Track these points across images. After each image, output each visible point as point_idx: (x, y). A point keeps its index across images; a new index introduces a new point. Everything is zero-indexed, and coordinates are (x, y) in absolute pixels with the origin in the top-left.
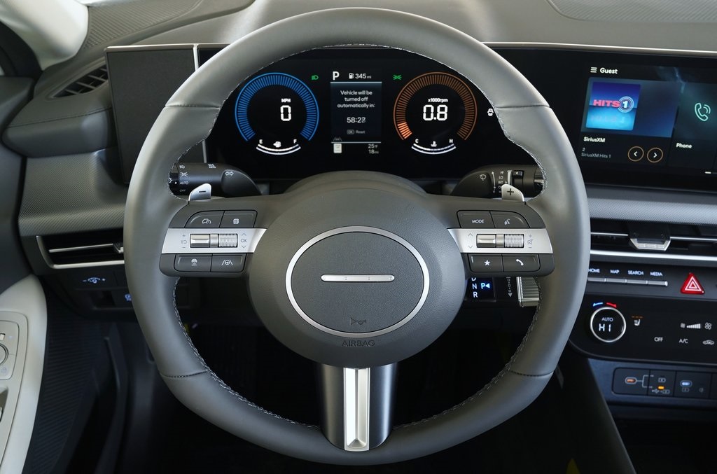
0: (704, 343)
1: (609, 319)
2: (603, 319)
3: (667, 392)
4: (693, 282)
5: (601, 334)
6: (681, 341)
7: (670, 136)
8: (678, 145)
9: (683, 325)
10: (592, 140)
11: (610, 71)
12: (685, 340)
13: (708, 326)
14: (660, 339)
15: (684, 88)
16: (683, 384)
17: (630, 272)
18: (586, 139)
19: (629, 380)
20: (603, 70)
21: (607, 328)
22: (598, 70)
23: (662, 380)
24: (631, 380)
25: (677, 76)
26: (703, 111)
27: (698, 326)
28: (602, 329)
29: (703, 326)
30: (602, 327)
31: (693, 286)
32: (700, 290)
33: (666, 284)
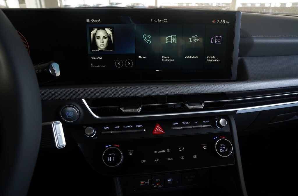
0: (168, 160)
1: (113, 154)
2: (110, 154)
3: (161, 186)
4: (158, 128)
5: (109, 163)
6: (155, 160)
7: (134, 52)
8: (140, 57)
9: (155, 152)
10: (95, 58)
11: (96, 21)
12: (157, 160)
13: (169, 150)
14: (144, 161)
15: (135, 27)
16: (169, 180)
17: (126, 127)
18: (92, 58)
19: (142, 183)
20: (93, 20)
21: (112, 159)
22: (90, 20)
23: (158, 180)
24: (143, 183)
25: (131, 21)
26: (148, 38)
27: (163, 151)
28: (109, 160)
29: (166, 151)
30: (109, 159)
31: (159, 130)
32: (162, 132)
33: (145, 130)
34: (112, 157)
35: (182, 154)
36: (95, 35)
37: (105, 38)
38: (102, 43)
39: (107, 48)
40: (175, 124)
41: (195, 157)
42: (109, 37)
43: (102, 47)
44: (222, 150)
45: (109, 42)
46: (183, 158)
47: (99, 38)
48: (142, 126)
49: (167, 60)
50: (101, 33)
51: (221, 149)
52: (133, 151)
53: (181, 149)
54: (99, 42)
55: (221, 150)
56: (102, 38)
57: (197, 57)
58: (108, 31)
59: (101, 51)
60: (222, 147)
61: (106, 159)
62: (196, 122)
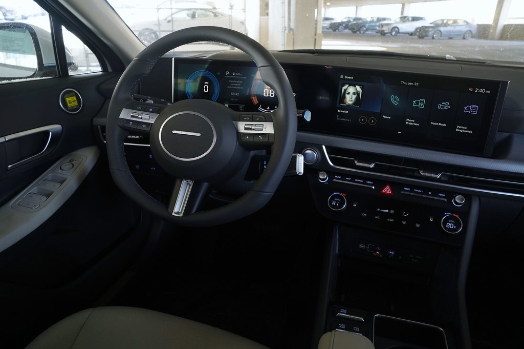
0: (388, 220)
1: (338, 199)
2: (336, 199)
3: (381, 256)
4: (388, 188)
5: (333, 206)
6: (376, 217)
7: (379, 112)
8: (384, 116)
9: (379, 210)
10: (342, 111)
11: (349, 78)
12: (378, 217)
13: (392, 212)
14: (365, 215)
15: (385, 87)
16: (390, 253)
18: (339, 111)
20: (346, 77)
22: (344, 77)
23: (378, 248)
25: (381, 81)
26: (395, 100)
27: (387, 211)
29: (389, 211)
30: (334, 203)
31: (387, 190)
32: (391, 193)
33: (373, 188)
34: (337, 202)
35: (405, 219)
36: (345, 90)
37: (355, 94)
38: (350, 99)
39: (355, 103)
40: (406, 189)
41: (418, 226)
42: (358, 94)
43: (350, 103)
44: (449, 225)
45: (357, 98)
46: (404, 223)
47: (349, 93)
48: (372, 183)
49: (412, 124)
50: (351, 90)
52: (357, 203)
53: (405, 214)
54: (348, 97)
56: (351, 93)
57: (445, 125)
58: (359, 88)
59: (349, 105)
60: (450, 223)
61: (331, 203)
62: (430, 193)
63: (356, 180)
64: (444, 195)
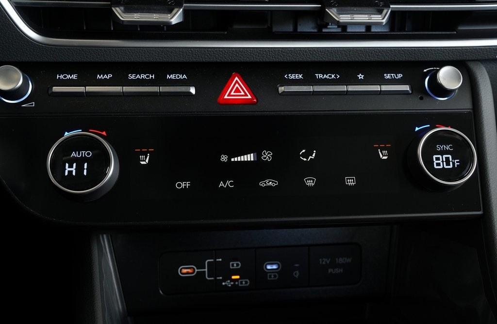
0: (262, 184)
1: (84, 153)
2: (73, 154)
4: (237, 85)
5: (69, 181)
6: (221, 184)
9: (224, 158)
12: (228, 182)
13: (267, 156)
14: (185, 185)
16: (269, 267)
19: (184, 271)
21: (80, 169)
23: (235, 265)
24: (189, 270)
27: (250, 157)
28: (70, 172)
29: (259, 156)
30: (70, 169)
31: (237, 91)
32: (249, 97)
33: (193, 90)
34: (80, 162)
35: (310, 169)
40: (292, 77)
41: (351, 182)
44: (440, 161)
46: (310, 183)
48: (185, 77)
51: (438, 159)
52: (150, 152)
53: (306, 155)
55: (438, 164)
60: (442, 153)
61: (58, 167)
62: (361, 76)
63: (132, 77)
64: (400, 76)
